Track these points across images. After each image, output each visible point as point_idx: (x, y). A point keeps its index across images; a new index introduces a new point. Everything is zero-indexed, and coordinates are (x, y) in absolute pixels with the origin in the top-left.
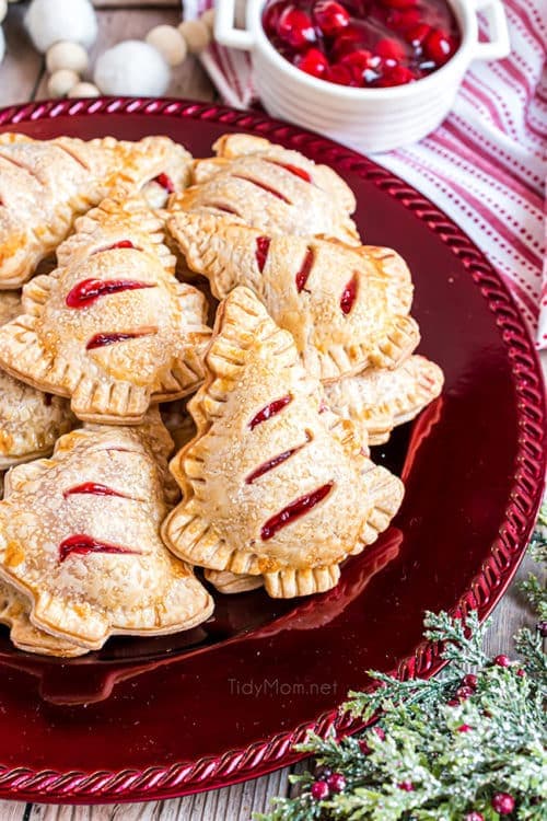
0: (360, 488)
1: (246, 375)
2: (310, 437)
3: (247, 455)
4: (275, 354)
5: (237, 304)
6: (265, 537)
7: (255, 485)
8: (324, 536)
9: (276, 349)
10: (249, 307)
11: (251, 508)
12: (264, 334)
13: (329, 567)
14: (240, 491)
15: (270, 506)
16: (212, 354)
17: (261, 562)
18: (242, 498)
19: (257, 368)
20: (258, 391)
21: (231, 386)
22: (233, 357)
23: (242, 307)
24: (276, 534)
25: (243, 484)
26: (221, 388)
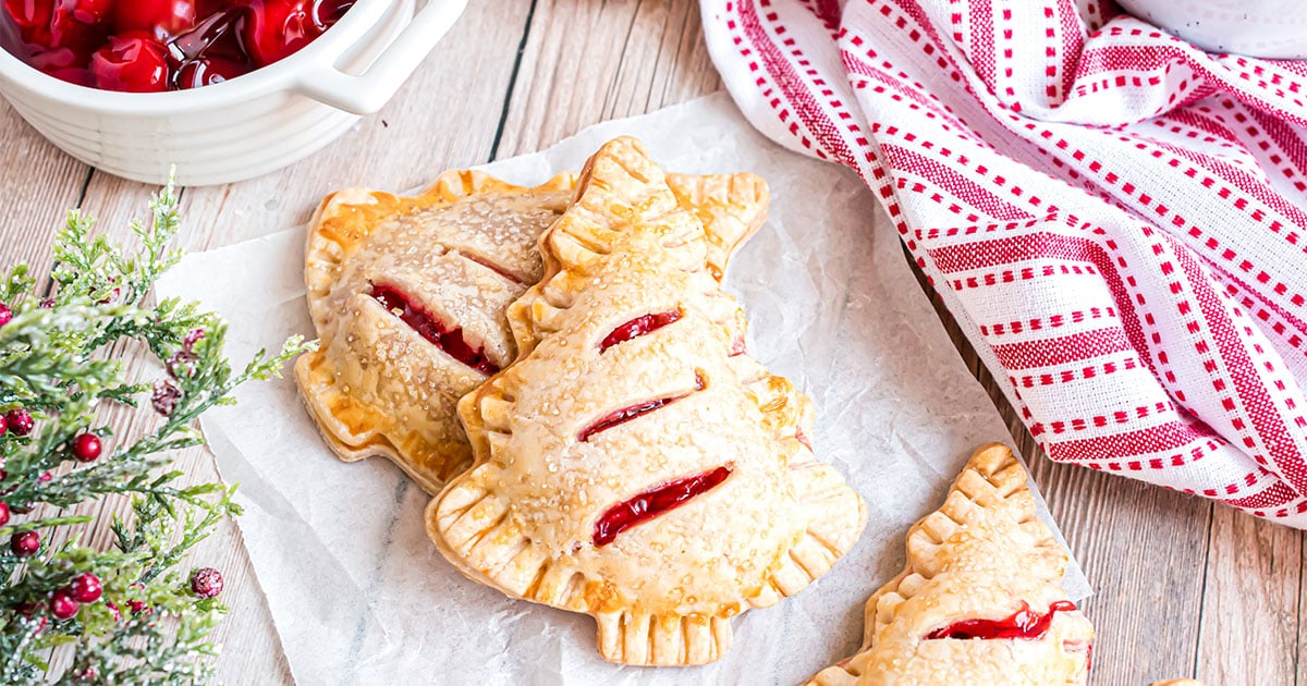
0: (782, 487)
1: (610, 268)
2: (702, 384)
3: (587, 393)
4: (666, 245)
5: (615, 159)
6: (599, 542)
7: (591, 445)
8: (706, 557)
9: (668, 238)
10: (636, 166)
11: (580, 482)
12: (654, 211)
13: (712, 619)
14: (565, 452)
15: (612, 482)
16: (559, 231)
17: (590, 588)
18: (566, 463)
19: (629, 260)
20: (623, 293)
21: (581, 283)
22: (593, 239)
23: (623, 165)
24: (619, 536)
25: (572, 440)
26: (564, 286)
